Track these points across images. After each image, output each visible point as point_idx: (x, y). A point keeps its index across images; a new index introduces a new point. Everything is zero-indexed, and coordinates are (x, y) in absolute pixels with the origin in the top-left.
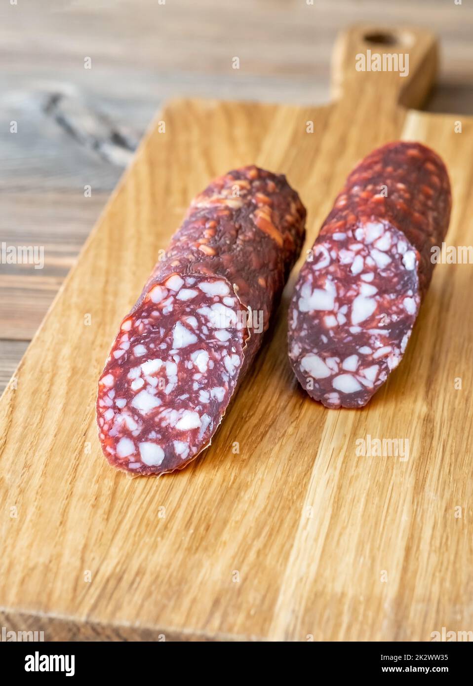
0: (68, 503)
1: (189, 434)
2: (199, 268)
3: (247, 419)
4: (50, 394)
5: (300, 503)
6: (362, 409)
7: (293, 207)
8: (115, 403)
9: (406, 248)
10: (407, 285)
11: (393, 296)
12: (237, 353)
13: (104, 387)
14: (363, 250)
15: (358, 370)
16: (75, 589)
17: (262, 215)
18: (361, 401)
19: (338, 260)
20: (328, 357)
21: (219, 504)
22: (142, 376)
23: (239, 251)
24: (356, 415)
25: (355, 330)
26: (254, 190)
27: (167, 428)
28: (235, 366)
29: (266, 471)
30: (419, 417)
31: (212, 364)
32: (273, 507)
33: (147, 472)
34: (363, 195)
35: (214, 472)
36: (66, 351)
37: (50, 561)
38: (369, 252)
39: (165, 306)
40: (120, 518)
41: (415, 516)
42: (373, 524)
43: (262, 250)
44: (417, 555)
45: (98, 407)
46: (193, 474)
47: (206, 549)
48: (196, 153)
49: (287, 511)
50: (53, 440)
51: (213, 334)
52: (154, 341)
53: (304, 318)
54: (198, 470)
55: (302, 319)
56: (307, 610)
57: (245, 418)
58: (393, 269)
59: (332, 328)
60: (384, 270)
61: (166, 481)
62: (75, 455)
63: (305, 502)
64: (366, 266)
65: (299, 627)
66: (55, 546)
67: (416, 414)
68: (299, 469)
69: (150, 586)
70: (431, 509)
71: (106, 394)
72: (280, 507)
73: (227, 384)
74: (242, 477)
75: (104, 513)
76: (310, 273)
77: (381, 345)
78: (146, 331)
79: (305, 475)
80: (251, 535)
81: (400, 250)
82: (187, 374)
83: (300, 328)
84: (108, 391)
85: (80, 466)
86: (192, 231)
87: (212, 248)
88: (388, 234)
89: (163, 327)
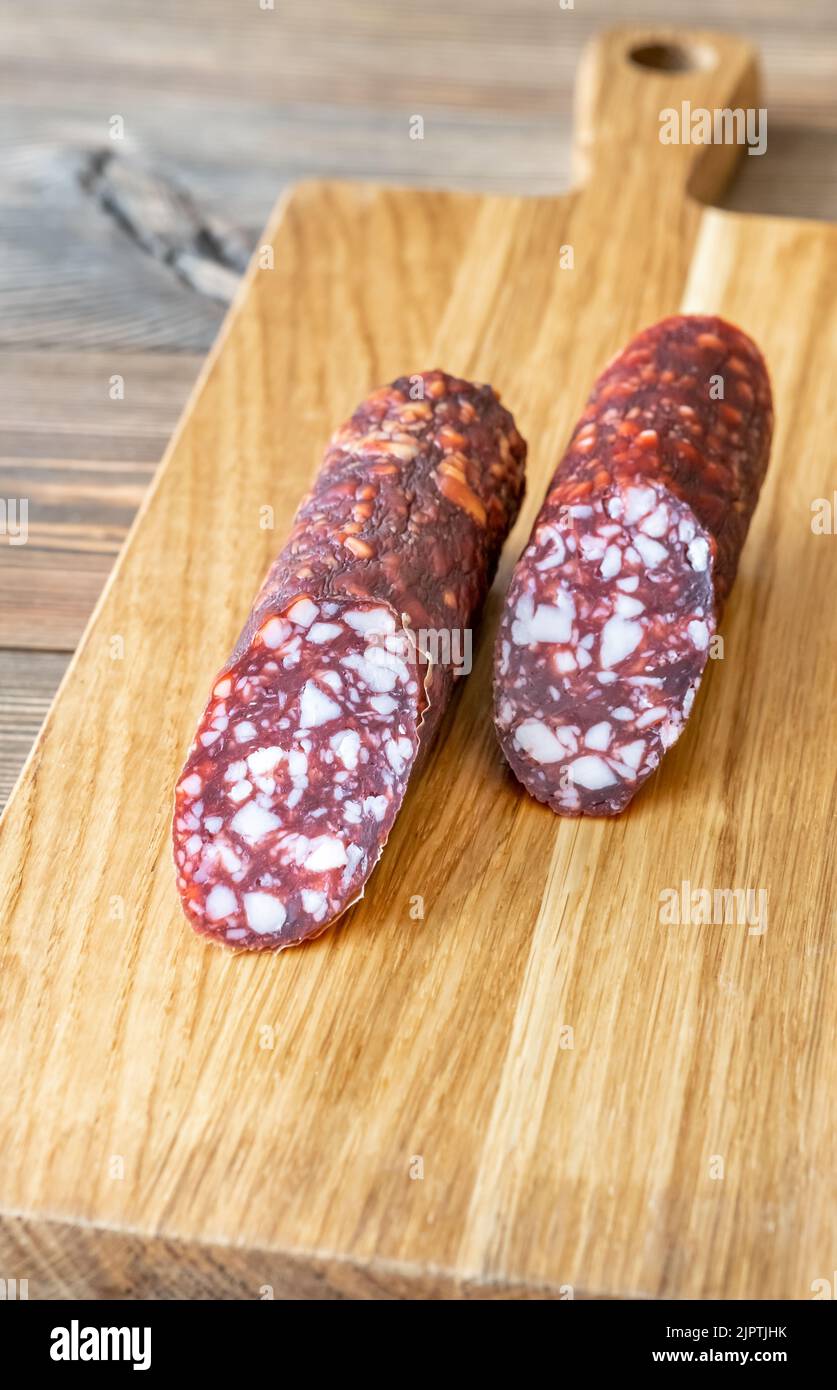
0: (126, 1005)
1: (328, 878)
2: (344, 585)
3: (424, 837)
4: (94, 787)
5: (512, 1004)
6: (617, 817)
7: (504, 445)
8: (203, 825)
9: (693, 533)
10: (695, 599)
11: (670, 618)
12: (408, 735)
13: (186, 796)
14: (621, 535)
15: (610, 748)
16: (138, 1174)
17: (450, 472)
18: (616, 804)
19: (579, 553)
20: (561, 725)
21: (376, 1005)
22: (248, 776)
23: (412, 546)
24: (606, 827)
25: (606, 677)
26: (437, 421)
27: (290, 867)
28: (404, 759)
29: (456, 941)
30: (712, 833)
31: (365, 755)
32: (466, 1011)
33: (257, 944)
34: (623, 429)
35: (367, 942)
36: (121, 702)
37: (97, 1120)
38: (631, 540)
39: (288, 654)
40: (212, 1035)
41: (702, 1029)
42: (633, 1045)
43: (450, 539)
44: (704, 1105)
45: (176, 831)
46: (333, 947)
47: (355, 1094)
48: (340, 294)
49: (489, 1020)
50: (100, 880)
51: (368, 701)
52: (268, 714)
53: (521, 657)
54: (341, 940)
55: (517, 658)
56: (521, 1214)
57: (421, 836)
58: (671, 570)
59: (568, 675)
60: (656, 572)
61: (289, 961)
62: (136, 910)
63: (520, 1004)
64: (625, 564)
65: (506, 1247)
66: (104, 1091)
67: (707, 829)
68: (511, 936)
69: (263, 1167)
70: (728, 1015)
71: (188, 809)
72: (478, 1012)
73: (390, 790)
74: (415, 953)
75: (186, 1025)
76: (532, 576)
77: (650, 705)
78: (255, 697)
79: (520, 948)
80: (430, 1065)
81: (683, 538)
82: (324, 772)
83: (513, 674)
84: (192, 803)
85: (146, 932)
86: (332, 504)
87: (366, 543)
88: (663, 508)
89: (285, 690)
